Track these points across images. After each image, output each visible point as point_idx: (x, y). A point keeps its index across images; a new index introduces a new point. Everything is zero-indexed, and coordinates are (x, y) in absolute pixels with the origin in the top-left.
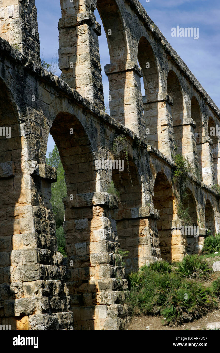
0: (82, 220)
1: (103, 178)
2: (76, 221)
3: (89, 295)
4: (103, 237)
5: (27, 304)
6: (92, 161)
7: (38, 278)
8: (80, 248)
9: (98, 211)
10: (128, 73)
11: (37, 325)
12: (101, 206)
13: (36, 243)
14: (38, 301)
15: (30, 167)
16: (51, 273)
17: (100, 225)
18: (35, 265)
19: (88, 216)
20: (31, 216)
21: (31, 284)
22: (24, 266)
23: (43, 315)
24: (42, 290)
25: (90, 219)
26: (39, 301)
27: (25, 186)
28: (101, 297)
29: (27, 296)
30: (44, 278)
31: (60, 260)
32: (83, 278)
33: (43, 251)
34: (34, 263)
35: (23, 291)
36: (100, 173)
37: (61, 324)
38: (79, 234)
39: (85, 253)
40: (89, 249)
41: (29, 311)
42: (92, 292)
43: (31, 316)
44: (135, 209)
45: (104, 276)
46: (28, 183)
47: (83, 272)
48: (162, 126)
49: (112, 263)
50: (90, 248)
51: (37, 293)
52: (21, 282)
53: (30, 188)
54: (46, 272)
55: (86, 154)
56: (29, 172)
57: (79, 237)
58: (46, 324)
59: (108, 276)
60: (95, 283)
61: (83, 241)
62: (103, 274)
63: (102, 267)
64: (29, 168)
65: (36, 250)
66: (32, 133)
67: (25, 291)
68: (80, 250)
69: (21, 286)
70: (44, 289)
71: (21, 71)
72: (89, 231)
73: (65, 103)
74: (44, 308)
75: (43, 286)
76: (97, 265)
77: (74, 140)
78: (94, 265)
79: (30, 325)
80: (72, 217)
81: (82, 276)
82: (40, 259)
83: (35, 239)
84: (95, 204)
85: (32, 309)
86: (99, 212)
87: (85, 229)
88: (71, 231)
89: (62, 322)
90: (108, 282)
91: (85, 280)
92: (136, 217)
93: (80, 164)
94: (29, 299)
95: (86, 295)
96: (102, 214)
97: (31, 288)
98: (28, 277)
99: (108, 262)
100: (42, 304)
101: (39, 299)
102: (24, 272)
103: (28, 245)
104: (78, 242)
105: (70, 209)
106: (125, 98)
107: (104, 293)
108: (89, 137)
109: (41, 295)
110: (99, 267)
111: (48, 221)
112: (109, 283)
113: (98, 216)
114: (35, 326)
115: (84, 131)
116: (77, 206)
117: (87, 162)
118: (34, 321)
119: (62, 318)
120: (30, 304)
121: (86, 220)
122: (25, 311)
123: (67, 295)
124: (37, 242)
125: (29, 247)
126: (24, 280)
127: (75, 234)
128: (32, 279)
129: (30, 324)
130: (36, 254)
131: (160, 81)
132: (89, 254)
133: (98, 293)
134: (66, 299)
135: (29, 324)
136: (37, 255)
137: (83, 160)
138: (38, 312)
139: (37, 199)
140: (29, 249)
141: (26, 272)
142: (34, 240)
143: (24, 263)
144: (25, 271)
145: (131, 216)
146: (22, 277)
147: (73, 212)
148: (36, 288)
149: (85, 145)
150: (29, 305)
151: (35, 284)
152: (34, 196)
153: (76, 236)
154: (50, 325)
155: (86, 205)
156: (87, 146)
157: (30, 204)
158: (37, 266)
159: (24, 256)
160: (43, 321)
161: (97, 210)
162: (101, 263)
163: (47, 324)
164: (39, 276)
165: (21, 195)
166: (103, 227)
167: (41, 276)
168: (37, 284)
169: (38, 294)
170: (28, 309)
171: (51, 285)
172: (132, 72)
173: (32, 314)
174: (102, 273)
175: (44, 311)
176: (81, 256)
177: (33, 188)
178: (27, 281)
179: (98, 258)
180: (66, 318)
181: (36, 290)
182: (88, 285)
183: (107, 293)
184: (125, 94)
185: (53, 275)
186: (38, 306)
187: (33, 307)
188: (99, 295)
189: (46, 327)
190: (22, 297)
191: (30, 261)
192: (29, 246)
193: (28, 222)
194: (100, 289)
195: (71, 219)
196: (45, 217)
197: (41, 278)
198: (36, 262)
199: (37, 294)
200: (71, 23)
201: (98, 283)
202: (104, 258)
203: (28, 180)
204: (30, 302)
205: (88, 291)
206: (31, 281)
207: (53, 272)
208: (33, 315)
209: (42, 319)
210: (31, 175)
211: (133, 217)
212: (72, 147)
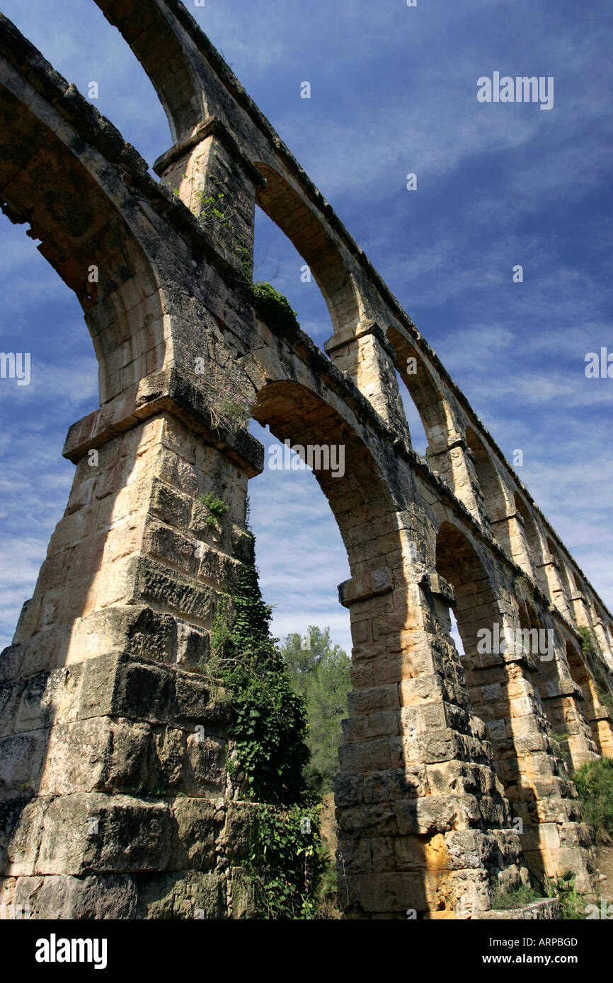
0: (493, 685)
1: (511, 625)
2: (483, 688)
3: (524, 805)
4: (529, 709)
5: (437, 808)
6: (493, 601)
7: (452, 756)
8: (495, 729)
9: (513, 671)
10: (510, 521)
11: (463, 853)
12: (517, 662)
13: (440, 693)
14: (458, 802)
15: (416, 572)
16: (472, 751)
17: (519, 691)
18: (444, 731)
19: (501, 679)
20: (427, 647)
21: (442, 768)
22: (425, 734)
23: (472, 832)
24: (463, 780)
25: (504, 684)
26: (461, 803)
27: (411, 601)
28: (543, 808)
29: (435, 793)
30: (463, 757)
31: (481, 731)
32: (507, 777)
33: (454, 709)
34: (441, 728)
35: (428, 783)
36: (506, 618)
37: (505, 853)
38: (491, 706)
39: (504, 736)
40: (511, 729)
41: (444, 824)
42: (526, 801)
43: (450, 835)
44: (550, 683)
45: (542, 771)
46: (415, 597)
47: (507, 767)
48: (554, 592)
49: (549, 751)
50: (513, 728)
51: (454, 785)
52: (423, 764)
53: (419, 603)
54: (465, 747)
55: (483, 592)
56: (416, 579)
57: (491, 711)
58: (481, 852)
59: (549, 772)
60: (528, 784)
61: (498, 718)
62: (540, 769)
63: (536, 757)
64: (414, 574)
65: (442, 704)
66: (414, 530)
67: (431, 783)
68: (495, 732)
69: (423, 771)
70: (466, 778)
71: (390, 449)
72: (508, 702)
73: (450, 513)
74: (471, 817)
75: (463, 773)
76: (528, 754)
77: (466, 574)
78: (523, 755)
79: (449, 854)
80: (476, 684)
81: (506, 773)
82: (452, 721)
83: (438, 685)
84: (507, 661)
85: (448, 820)
86: (516, 672)
87: (498, 699)
88: (479, 704)
89: (505, 849)
90: (551, 782)
91: (511, 779)
92: (555, 694)
93: (476, 608)
94: (440, 797)
95: (517, 805)
96: (519, 674)
97: (441, 775)
98: (434, 754)
99: (544, 748)
100: (468, 809)
101: (459, 798)
102: (426, 746)
103: (427, 696)
104: (491, 720)
105: (472, 673)
106: (512, 548)
107: (548, 802)
108: (485, 567)
109: (462, 790)
110: (531, 757)
111: (453, 663)
112: (553, 784)
113: (514, 678)
114: (459, 855)
115: (478, 559)
116: (482, 666)
117: (486, 604)
118: (457, 846)
119: (504, 842)
120: (444, 808)
121: (498, 685)
122: (435, 822)
123: (502, 796)
124: (442, 692)
125: (429, 700)
126: (428, 762)
127: (485, 708)
128: (443, 758)
129: (450, 851)
130: (442, 711)
131: (542, 543)
132: (511, 738)
133: (538, 802)
134: (502, 803)
135: (446, 852)
136: (446, 713)
137: (481, 601)
138: (462, 826)
139: (432, 623)
140: (429, 704)
141: (429, 744)
142: (437, 687)
143: (424, 729)
144: (427, 742)
145: (547, 695)
146: (424, 755)
147: (477, 676)
148: (451, 775)
149: (481, 580)
150: (442, 811)
151: (449, 767)
152: (427, 616)
153: (486, 711)
154: (488, 854)
155: (495, 663)
156: (484, 581)
157: (423, 628)
158: (449, 732)
159: (422, 716)
160: (474, 844)
161: (513, 669)
162: (532, 751)
163: (483, 851)
164: (454, 751)
165: (408, 615)
166: (525, 694)
167: (457, 752)
168: (453, 768)
169: (457, 787)
170: (441, 820)
171: (477, 772)
172: (515, 519)
173: (450, 830)
174: (537, 768)
175: (472, 824)
176: (499, 741)
177: (425, 606)
178: (434, 763)
179: (526, 742)
180: (510, 842)
181: (451, 780)
182: (517, 788)
183: (553, 801)
184: (512, 544)
185: (475, 754)
186: (460, 813)
187: (451, 815)
188: (541, 804)
189: (482, 859)
190: (427, 795)
191: (434, 723)
192: (429, 698)
193: (423, 658)
194: (539, 795)
195: (476, 686)
196: (447, 655)
197: (458, 757)
198: (444, 725)
199: (454, 788)
200: (440, 448)
201: (535, 784)
202: (536, 742)
203: (415, 592)
204: (444, 804)
205: (519, 800)
206: (440, 762)
207: (475, 748)
208: (453, 832)
209: (472, 841)
210: (418, 584)
211: (550, 695)
212: (463, 584)
